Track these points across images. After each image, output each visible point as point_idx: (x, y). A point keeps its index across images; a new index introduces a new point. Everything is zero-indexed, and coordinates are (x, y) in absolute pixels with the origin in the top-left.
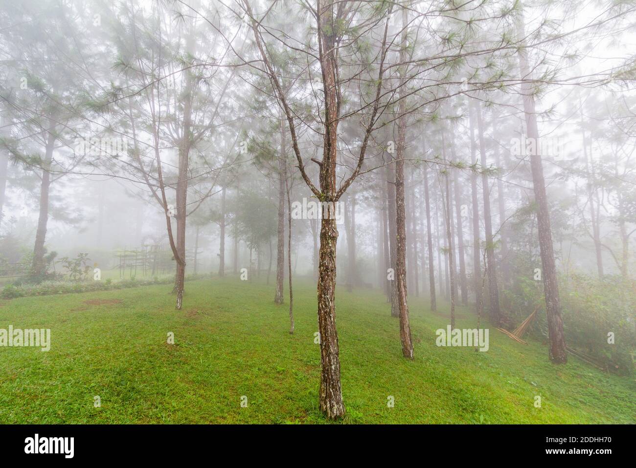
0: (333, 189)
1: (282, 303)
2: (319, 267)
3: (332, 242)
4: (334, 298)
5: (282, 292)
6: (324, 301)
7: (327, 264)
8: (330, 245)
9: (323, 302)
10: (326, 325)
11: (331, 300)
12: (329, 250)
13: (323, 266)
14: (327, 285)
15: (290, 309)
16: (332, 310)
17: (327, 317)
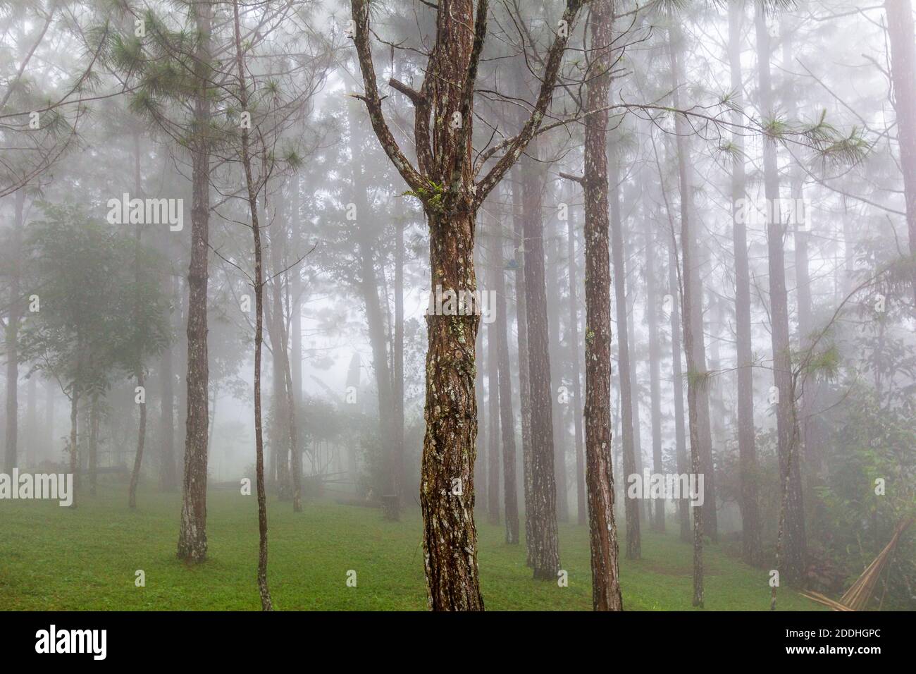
0: (469, 173)
1: (202, 559)
2: (427, 408)
3: (468, 329)
4: (473, 497)
5: (203, 525)
6: (446, 509)
7: (453, 398)
8: (463, 340)
9: (442, 512)
10: (454, 578)
11: (466, 505)
12: (459, 354)
13: (440, 402)
14: (455, 458)
15: (260, 566)
16: (470, 533)
17: (456, 555)
